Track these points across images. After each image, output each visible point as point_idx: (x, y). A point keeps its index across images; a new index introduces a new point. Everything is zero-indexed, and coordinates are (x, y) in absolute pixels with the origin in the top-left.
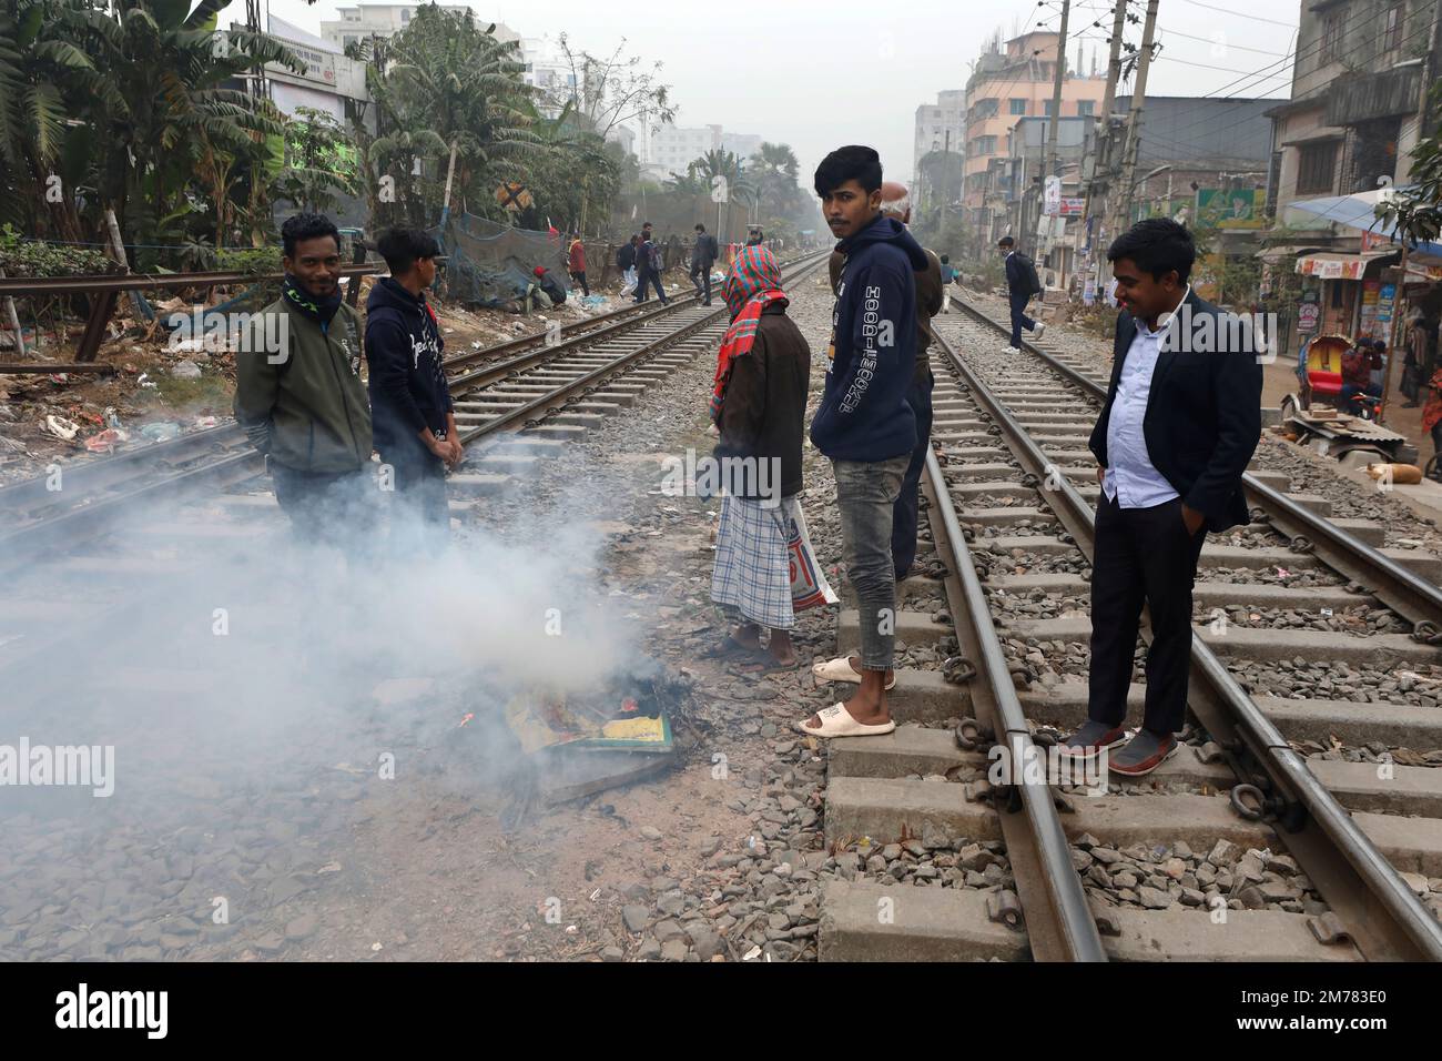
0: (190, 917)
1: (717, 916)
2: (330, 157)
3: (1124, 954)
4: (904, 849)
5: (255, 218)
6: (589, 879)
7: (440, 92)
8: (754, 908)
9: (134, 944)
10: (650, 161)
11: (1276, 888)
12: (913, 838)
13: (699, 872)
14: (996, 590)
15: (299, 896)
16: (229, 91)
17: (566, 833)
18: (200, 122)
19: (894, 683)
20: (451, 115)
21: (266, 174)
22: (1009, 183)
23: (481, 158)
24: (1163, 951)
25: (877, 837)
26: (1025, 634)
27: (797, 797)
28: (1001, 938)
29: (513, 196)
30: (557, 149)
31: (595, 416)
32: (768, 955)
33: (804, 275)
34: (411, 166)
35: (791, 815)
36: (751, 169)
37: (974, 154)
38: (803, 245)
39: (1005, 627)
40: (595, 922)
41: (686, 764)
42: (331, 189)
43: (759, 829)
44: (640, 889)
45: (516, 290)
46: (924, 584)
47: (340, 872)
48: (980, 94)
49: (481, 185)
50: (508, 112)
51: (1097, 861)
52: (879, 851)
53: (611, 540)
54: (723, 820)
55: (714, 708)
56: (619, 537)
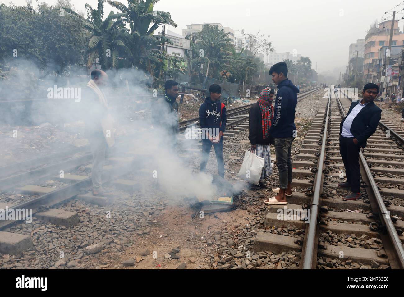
0: (126, 227)
1: (235, 239)
2: (179, 65)
3: (326, 253)
4: (282, 229)
5: (160, 81)
6: (209, 229)
7: (208, 47)
8: (244, 238)
9: (115, 230)
10: (268, 63)
11: (375, 246)
12: (285, 227)
13: (234, 230)
14: (330, 176)
15: (147, 226)
16: (155, 50)
17: (206, 220)
18: (148, 57)
19: (292, 195)
20: (211, 52)
21: (163, 70)
22: (378, 66)
23: (218, 63)
24: (336, 254)
25: (276, 226)
26: (333, 186)
27: (261, 217)
28: (296, 247)
29: (225, 74)
30: (240, 61)
31: (238, 131)
32: (244, 247)
33: (310, 94)
34: (200, 66)
35: (258, 221)
36: (297, 64)
37: (367, 58)
38: (312, 86)
39: (328, 185)
40: (208, 237)
41: (237, 209)
42: (179, 73)
43: (250, 223)
44: (219, 232)
45: (224, 98)
46: (311, 174)
47: (156, 222)
48: (369, 40)
49: (218, 71)
50: (226, 51)
51: (330, 236)
52: (276, 229)
53: (235, 160)
54: (243, 221)
55: (247, 198)
56: (237, 160)
